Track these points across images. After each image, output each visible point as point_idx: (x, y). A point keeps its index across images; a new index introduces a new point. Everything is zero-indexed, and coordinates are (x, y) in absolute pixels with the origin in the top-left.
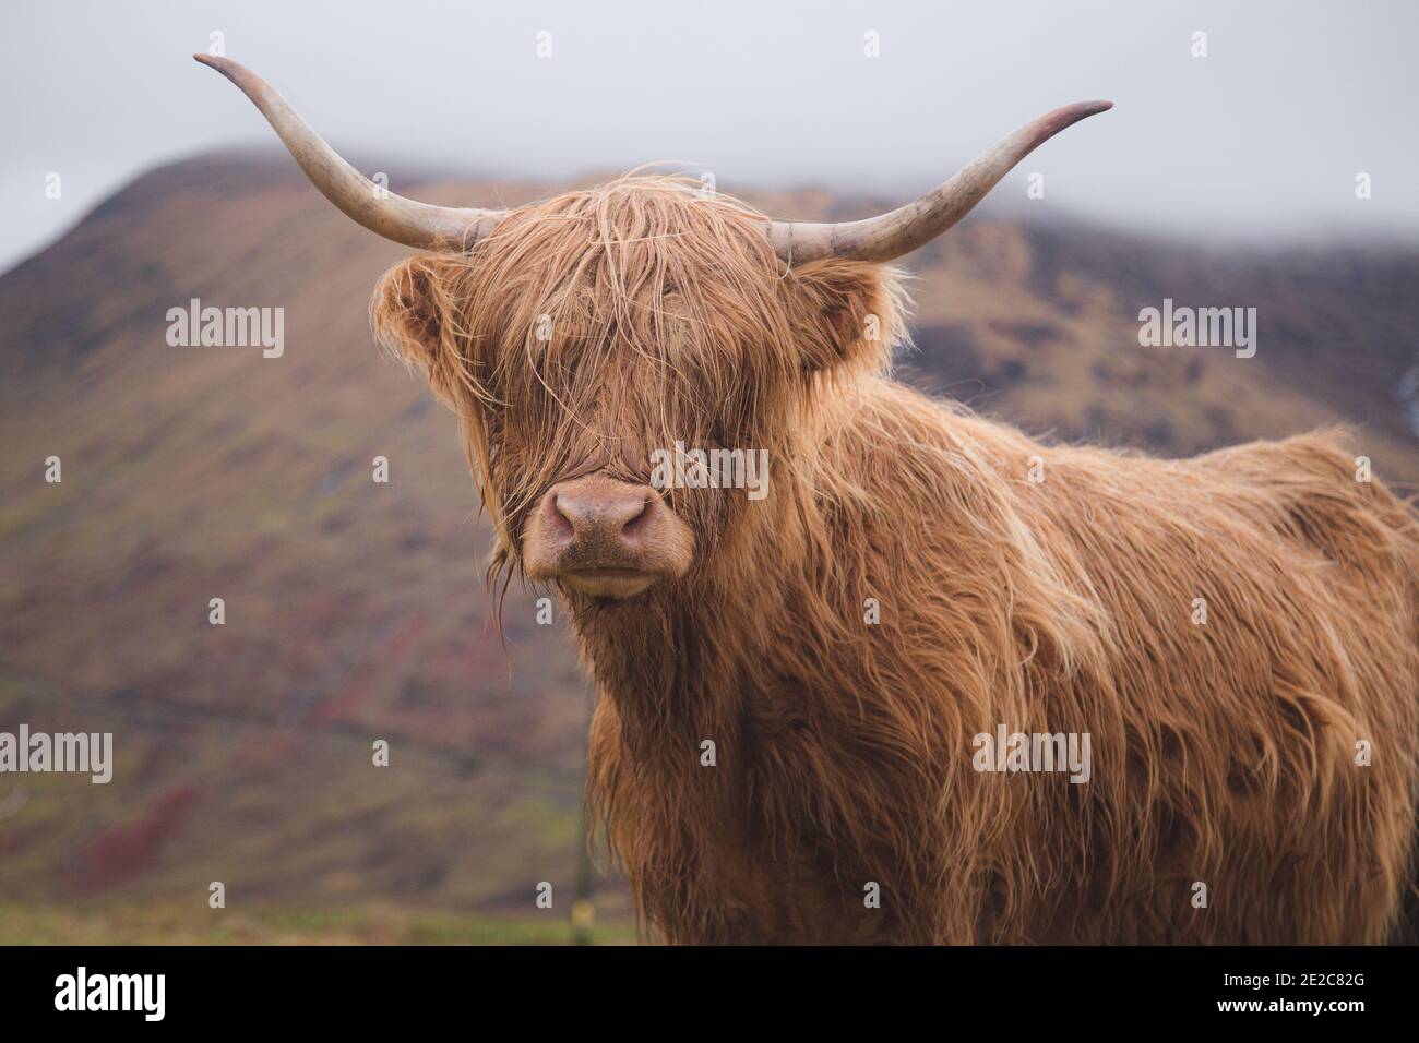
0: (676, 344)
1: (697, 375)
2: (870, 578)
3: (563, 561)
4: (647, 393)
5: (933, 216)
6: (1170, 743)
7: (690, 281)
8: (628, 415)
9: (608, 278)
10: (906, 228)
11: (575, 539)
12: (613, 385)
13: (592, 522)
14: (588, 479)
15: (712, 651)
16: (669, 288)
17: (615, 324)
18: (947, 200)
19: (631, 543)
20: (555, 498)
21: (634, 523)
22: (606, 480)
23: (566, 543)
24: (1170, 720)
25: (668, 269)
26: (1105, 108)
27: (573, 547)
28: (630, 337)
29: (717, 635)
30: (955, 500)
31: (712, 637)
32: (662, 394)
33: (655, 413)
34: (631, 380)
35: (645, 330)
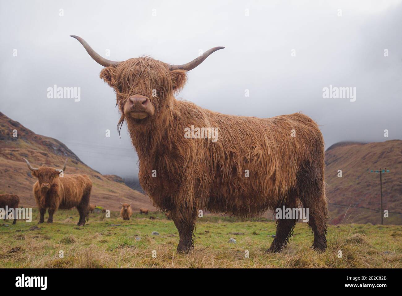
0: (152, 76)
1: (156, 81)
2: (179, 128)
3: (131, 109)
4: (147, 83)
5: (196, 62)
6: (232, 154)
7: (155, 67)
8: (143, 86)
9: (141, 66)
10: (191, 64)
11: (134, 104)
12: (141, 81)
13: (137, 101)
14: (136, 95)
15: (153, 139)
16: (151, 67)
17: (141, 72)
18: (198, 59)
19: (144, 106)
20: (130, 98)
21: (144, 102)
22: (139, 95)
23: (132, 106)
24: (232, 150)
25: (151, 65)
26: (224, 48)
27: (133, 106)
28: (144, 74)
29: (154, 137)
30: (194, 116)
31: (153, 137)
32: (149, 83)
33: (148, 86)
34: (144, 81)
35: (147, 73)
